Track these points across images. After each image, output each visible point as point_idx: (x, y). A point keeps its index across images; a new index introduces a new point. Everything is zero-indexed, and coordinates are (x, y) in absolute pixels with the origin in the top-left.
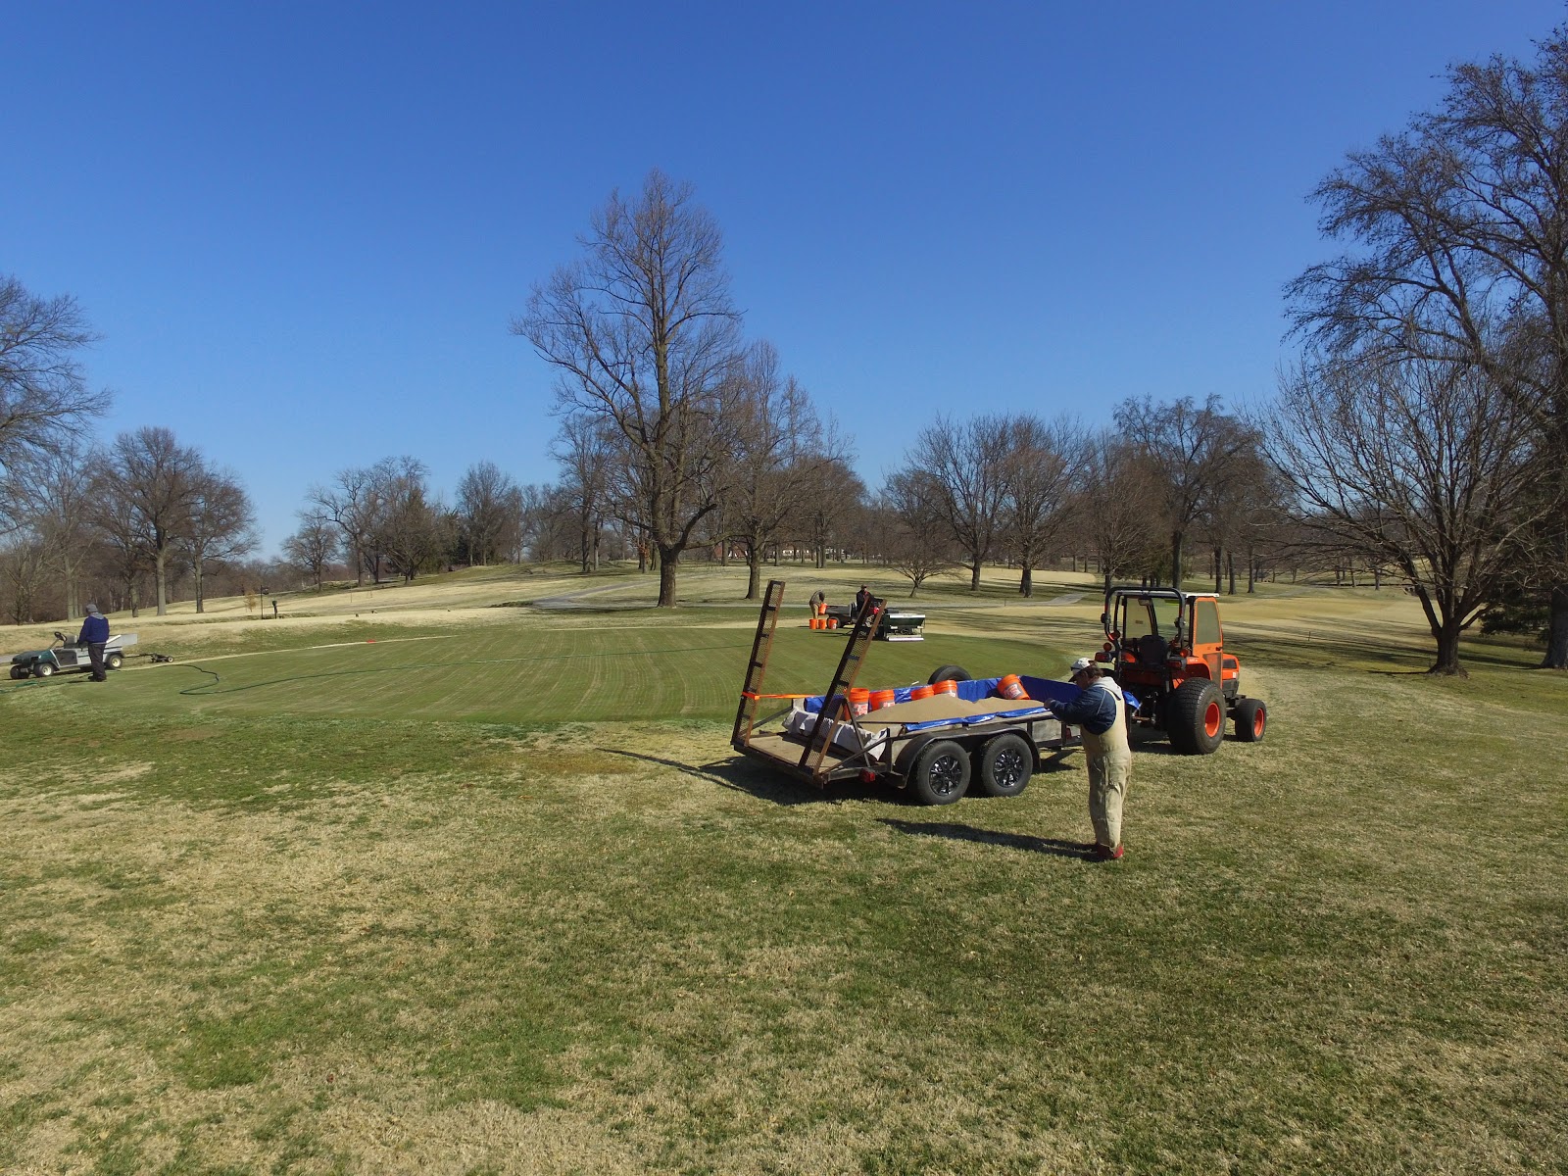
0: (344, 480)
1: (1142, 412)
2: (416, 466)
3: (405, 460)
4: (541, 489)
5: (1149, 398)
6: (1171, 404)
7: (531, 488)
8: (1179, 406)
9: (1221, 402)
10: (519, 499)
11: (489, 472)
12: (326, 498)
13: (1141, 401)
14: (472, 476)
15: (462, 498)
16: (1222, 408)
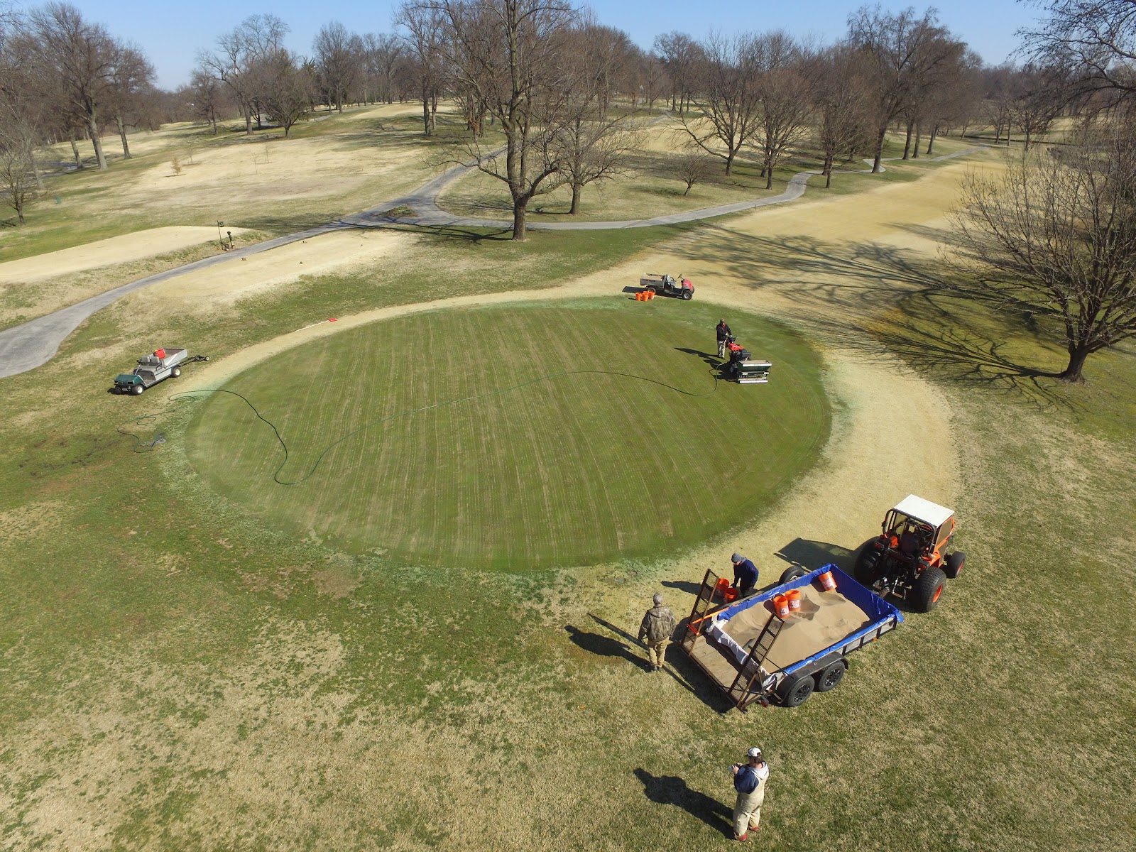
0: (224, 43)
1: (871, 20)
2: (277, 23)
3: (268, 18)
4: (377, 37)
5: (879, 7)
6: (896, 15)
7: (369, 36)
8: (903, 18)
9: (937, 15)
10: (360, 46)
11: (338, 31)
12: (212, 61)
13: (871, 10)
14: (324, 34)
15: (318, 53)
16: (937, 20)
